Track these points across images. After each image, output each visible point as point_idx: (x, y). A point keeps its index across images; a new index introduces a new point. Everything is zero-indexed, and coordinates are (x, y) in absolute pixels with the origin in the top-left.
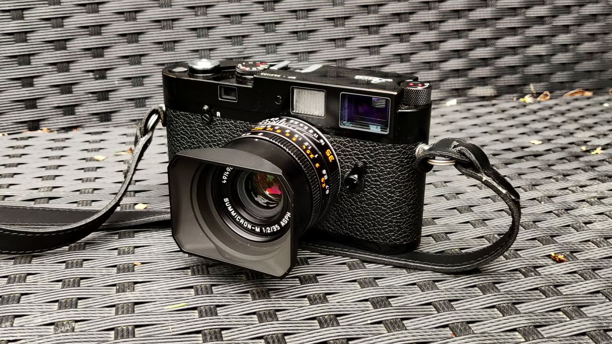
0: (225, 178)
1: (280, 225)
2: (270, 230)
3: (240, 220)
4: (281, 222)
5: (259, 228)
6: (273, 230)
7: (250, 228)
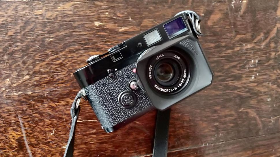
0: (150, 76)
1: (184, 78)
2: (181, 84)
3: (166, 91)
4: (184, 77)
5: (176, 87)
6: (182, 83)
7: (172, 91)
